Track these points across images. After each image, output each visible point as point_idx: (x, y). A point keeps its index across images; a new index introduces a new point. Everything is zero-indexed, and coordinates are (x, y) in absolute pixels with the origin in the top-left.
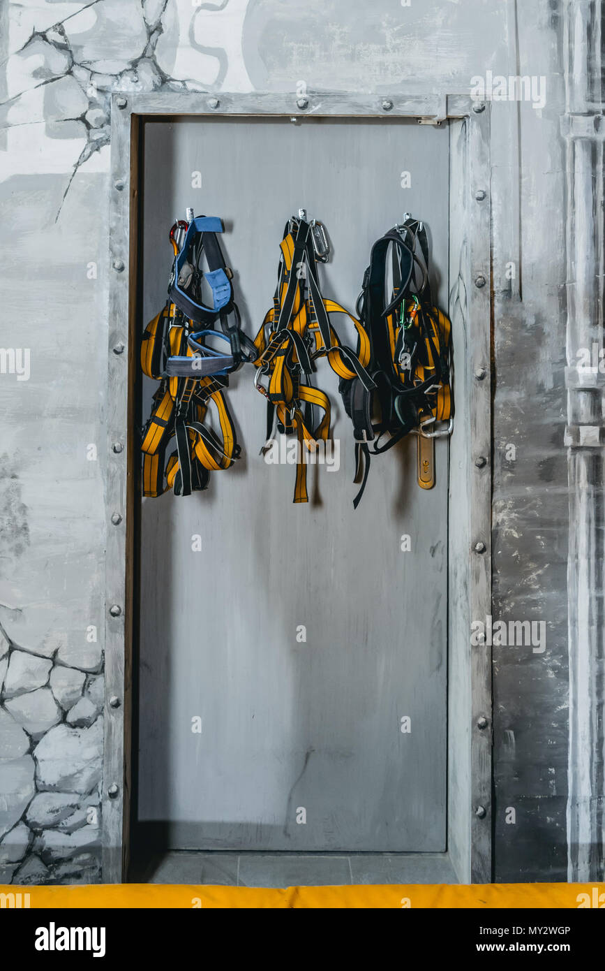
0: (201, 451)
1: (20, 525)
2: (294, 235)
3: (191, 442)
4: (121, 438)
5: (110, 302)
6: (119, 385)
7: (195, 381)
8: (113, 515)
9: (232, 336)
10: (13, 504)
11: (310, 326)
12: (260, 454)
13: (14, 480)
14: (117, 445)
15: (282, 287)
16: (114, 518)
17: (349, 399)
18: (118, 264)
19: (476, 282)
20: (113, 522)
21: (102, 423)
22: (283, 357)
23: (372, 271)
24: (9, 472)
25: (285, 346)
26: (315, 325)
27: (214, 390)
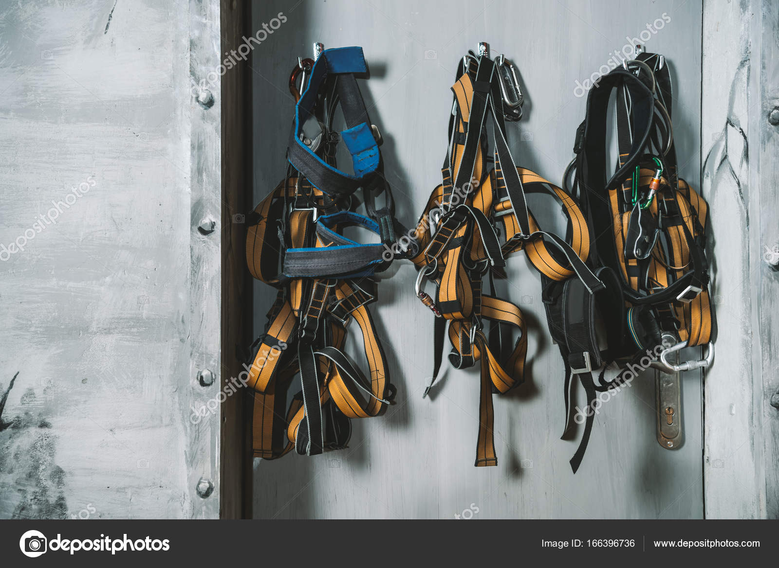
0: (338, 389)
1: (53, 500)
2: (472, 75)
3: (321, 376)
4: (212, 362)
5: (192, 155)
6: (208, 283)
7: (328, 287)
8: (199, 484)
9: (382, 220)
10: (42, 467)
11: (499, 206)
12: (424, 397)
13: (45, 431)
14: (205, 373)
15: (455, 151)
16: (200, 486)
17: (560, 310)
18: (203, 97)
19: (769, 115)
20: (199, 493)
21: (182, 340)
22: (458, 249)
23: (589, 127)
24: (36, 418)
25: (461, 233)
26: (506, 205)
27: (357, 304)
